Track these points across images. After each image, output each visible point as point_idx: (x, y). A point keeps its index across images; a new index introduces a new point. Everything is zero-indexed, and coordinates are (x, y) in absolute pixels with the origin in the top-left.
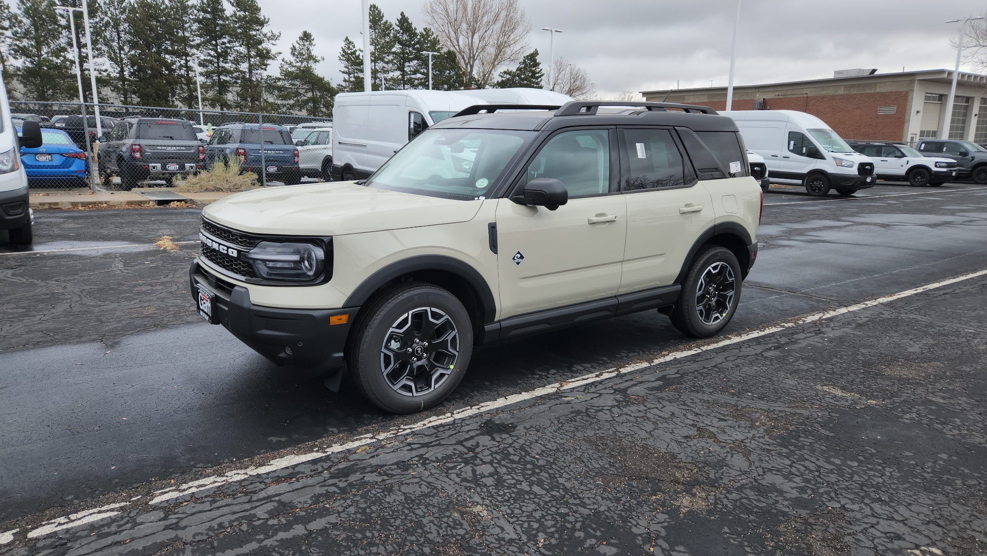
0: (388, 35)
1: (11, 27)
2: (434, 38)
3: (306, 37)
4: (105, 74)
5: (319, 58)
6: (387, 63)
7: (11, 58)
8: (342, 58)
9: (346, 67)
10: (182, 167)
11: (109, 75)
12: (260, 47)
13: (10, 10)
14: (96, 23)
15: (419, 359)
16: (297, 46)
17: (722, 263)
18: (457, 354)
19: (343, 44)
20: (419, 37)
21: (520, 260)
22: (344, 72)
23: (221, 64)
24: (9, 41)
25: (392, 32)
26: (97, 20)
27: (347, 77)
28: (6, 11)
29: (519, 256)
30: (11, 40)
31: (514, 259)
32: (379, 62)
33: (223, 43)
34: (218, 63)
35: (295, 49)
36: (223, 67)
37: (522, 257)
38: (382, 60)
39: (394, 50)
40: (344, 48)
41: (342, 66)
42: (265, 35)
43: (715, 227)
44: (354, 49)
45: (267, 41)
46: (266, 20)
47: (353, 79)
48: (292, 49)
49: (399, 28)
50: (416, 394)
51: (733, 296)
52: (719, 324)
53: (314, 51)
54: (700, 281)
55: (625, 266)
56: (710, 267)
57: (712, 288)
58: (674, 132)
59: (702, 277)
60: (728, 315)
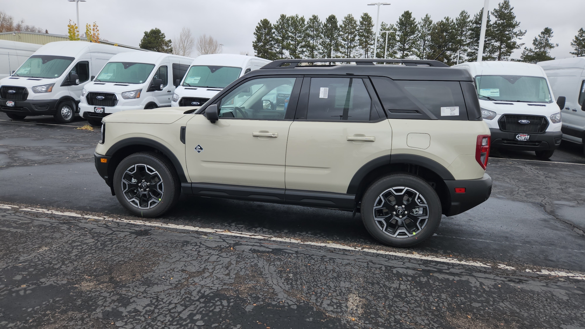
3: (547, 32)
5: (555, 45)
8: (574, 43)
9: (576, 50)
12: (509, 41)
15: (145, 190)
16: (538, 38)
17: (406, 188)
18: (162, 193)
19: (577, 34)
21: (200, 150)
22: (573, 53)
26: (415, 36)
29: (199, 147)
35: (537, 41)
37: (201, 149)
40: (577, 36)
42: (515, 33)
43: (391, 155)
45: (516, 37)
46: (518, 23)
48: (534, 41)
50: (139, 207)
51: (427, 220)
52: (405, 239)
53: (551, 41)
54: (379, 198)
55: (288, 170)
56: (391, 189)
57: (400, 207)
58: (367, 81)
59: (381, 195)
60: (418, 235)
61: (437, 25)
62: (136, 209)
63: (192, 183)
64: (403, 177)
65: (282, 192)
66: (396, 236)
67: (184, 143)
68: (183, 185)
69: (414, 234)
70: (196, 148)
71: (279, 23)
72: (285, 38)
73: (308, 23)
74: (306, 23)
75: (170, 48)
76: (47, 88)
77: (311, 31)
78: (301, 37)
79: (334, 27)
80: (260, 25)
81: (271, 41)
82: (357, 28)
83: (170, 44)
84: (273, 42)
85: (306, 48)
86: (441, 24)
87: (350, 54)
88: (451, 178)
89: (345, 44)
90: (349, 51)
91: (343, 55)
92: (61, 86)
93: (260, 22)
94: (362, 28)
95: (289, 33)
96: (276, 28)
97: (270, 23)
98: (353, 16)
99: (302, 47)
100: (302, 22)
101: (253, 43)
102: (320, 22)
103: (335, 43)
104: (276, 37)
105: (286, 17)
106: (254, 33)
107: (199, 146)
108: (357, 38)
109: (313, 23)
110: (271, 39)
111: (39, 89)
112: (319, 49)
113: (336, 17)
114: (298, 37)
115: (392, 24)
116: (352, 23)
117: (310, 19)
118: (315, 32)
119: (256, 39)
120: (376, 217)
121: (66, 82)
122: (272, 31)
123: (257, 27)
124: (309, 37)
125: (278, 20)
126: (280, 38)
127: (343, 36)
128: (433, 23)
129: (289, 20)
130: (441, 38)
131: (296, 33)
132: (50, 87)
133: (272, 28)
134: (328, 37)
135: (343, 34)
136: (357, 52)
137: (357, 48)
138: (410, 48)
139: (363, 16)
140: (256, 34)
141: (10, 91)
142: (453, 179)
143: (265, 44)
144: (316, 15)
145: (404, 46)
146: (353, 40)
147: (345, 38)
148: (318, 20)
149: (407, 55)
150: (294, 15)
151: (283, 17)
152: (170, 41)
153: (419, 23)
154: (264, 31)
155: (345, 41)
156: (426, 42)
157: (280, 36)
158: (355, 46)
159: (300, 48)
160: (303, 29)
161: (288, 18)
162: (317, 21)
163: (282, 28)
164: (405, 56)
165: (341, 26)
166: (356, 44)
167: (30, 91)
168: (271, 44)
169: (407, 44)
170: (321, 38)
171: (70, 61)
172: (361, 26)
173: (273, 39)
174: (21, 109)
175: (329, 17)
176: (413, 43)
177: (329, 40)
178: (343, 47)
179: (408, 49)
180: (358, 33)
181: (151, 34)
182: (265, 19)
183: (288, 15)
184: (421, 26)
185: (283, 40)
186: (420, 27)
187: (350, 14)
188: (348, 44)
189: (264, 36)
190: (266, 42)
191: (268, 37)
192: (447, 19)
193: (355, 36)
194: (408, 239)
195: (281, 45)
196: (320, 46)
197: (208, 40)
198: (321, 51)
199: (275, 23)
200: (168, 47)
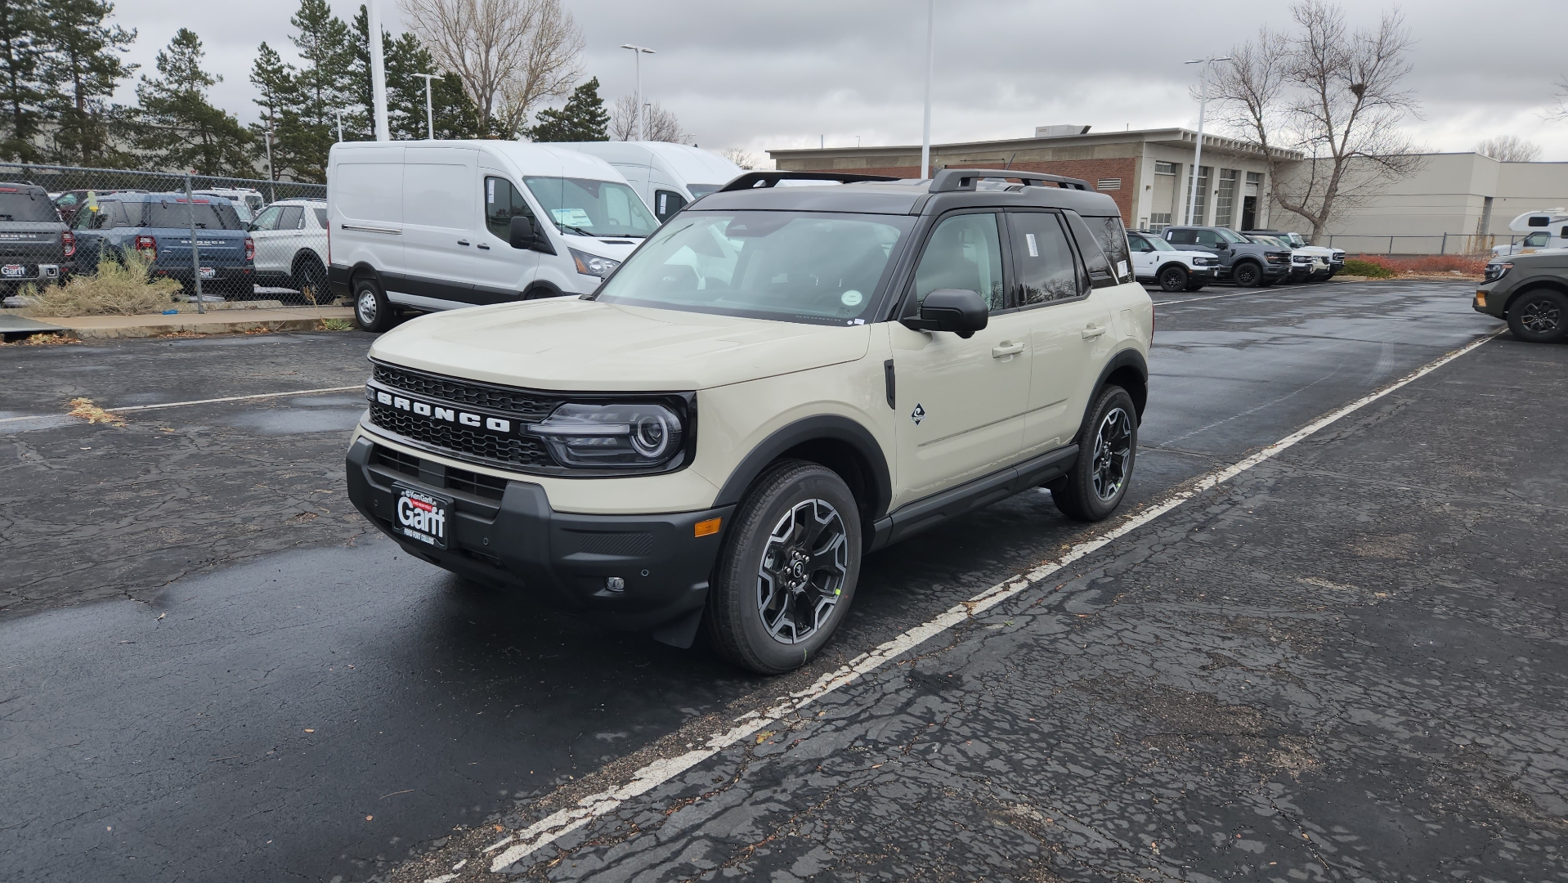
0: (340, 42)
2: (422, 51)
3: (186, 39)
5: (213, 77)
6: (341, 90)
8: (256, 78)
9: (265, 94)
10: (33, 271)
12: (97, 54)
15: (799, 582)
16: (169, 55)
17: (1119, 409)
18: (844, 570)
19: (258, 55)
20: (394, 48)
21: (920, 417)
22: (261, 103)
23: (20, 82)
25: (347, 37)
27: (267, 111)
29: (919, 410)
32: (325, 87)
33: (23, 45)
34: (13, 80)
35: (166, 60)
36: (22, 88)
37: (922, 413)
38: (331, 84)
39: (351, 68)
40: (259, 61)
41: (258, 92)
42: (106, 34)
43: (1117, 357)
44: (279, 64)
45: (111, 44)
46: (108, 6)
47: (278, 116)
48: (159, 60)
49: (359, 32)
50: (796, 640)
53: (203, 65)
54: (1098, 437)
55: (1028, 420)
56: (1107, 417)
57: (1106, 446)
58: (1061, 218)
59: (1099, 432)
60: (1123, 485)
63: (890, 515)
64: (1117, 391)
65: (1012, 473)
66: (1109, 500)
67: (893, 407)
68: (878, 526)
69: (1119, 485)
70: (913, 416)
107: (918, 405)
120: (1094, 474)
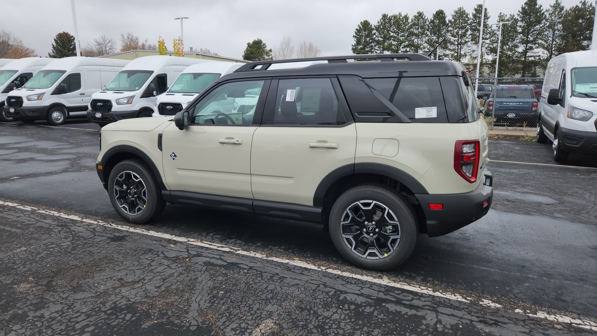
1: (490, 38)
4: (538, 58)
7: (486, 55)
11: (540, 59)
13: (492, 28)
14: (541, 27)
18: (146, 200)
24: (487, 45)
26: (541, 25)
28: (490, 29)
30: (488, 45)
31: (171, 156)
37: (175, 156)
43: (354, 164)
50: (129, 213)
51: (399, 240)
52: (376, 261)
54: (346, 212)
55: (254, 179)
56: (358, 203)
57: (370, 224)
58: (335, 80)
59: (348, 209)
60: (390, 257)
61: (570, 11)
62: (126, 215)
63: (171, 191)
64: (371, 189)
65: (250, 202)
66: (365, 257)
67: (161, 150)
68: (163, 192)
69: (386, 255)
71: (380, 23)
72: (386, 38)
73: (412, 21)
74: (410, 21)
75: (270, 57)
76: (128, 101)
77: (416, 29)
78: (404, 37)
79: (442, 23)
80: (360, 28)
81: (371, 43)
82: (469, 22)
83: (271, 53)
84: (373, 44)
85: (409, 47)
86: (576, 9)
87: (460, 51)
88: (425, 192)
89: (454, 41)
90: (459, 48)
91: (452, 53)
92: (141, 97)
93: (360, 24)
94: (475, 21)
95: (391, 33)
96: (377, 29)
97: (370, 24)
98: (464, 9)
99: (405, 47)
100: (405, 20)
101: (352, 47)
102: (426, 18)
103: (443, 41)
104: (377, 39)
105: (388, 16)
106: (354, 36)
107: (173, 153)
108: (469, 32)
109: (418, 20)
110: (371, 41)
111: (122, 101)
112: (424, 48)
113: (444, 12)
114: (401, 37)
115: (512, 14)
116: (463, 17)
117: (415, 17)
118: (420, 30)
119: (355, 42)
120: (343, 233)
121: (145, 94)
122: (373, 33)
123: (357, 29)
124: (413, 35)
125: (379, 21)
126: (381, 39)
127: (452, 32)
128: (565, 9)
129: (392, 19)
130: (575, 26)
131: (399, 32)
132: (131, 99)
133: (373, 29)
134: (435, 34)
135: (452, 29)
136: (469, 49)
137: (469, 43)
138: (535, 40)
139: (476, 8)
140: (356, 36)
141: (99, 104)
142: (426, 193)
143: (365, 46)
144: (421, 11)
145: (527, 38)
146: (464, 35)
147: (455, 34)
148: (424, 17)
149: (531, 48)
150: (397, 13)
151: (385, 16)
152: (271, 51)
153: (547, 11)
154: (364, 33)
155: (455, 37)
156: (557, 32)
157: (381, 37)
158: (466, 42)
159: (403, 48)
160: (407, 27)
161: (390, 17)
162: (422, 18)
163: (383, 28)
164: (528, 49)
165: (450, 21)
166: (467, 40)
167: (114, 104)
168: (372, 46)
169: (531, 36)
170: (427, 36)
171: (150, 74)
172: (474, 19)
173: (374, 40)
174: (107, 120)
175: (437, 12)
176: (539, 34)
177: (436, 37)
178: (452, 43)
179: (532, 41)
180: (470, 28)
181: (254, 44)
182: (365, 20)
183: (390, 14)
184: (549, 14)
185: (384, 41)
186: (548, 16)
187: (461, 7)
188: (458, 40)
189: (363, 38)
190: (366, 44)
191: (368, 39)
192: (584, 4)
193: (467, 31)
194: (379, 261)
195: (382, 46)
196: (426, 45)
197: (308, 47)
198: (426, 50)
199: (376, 24)
200: (268, 56)
